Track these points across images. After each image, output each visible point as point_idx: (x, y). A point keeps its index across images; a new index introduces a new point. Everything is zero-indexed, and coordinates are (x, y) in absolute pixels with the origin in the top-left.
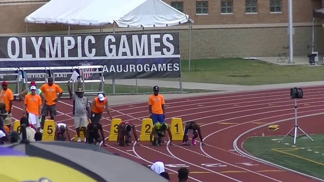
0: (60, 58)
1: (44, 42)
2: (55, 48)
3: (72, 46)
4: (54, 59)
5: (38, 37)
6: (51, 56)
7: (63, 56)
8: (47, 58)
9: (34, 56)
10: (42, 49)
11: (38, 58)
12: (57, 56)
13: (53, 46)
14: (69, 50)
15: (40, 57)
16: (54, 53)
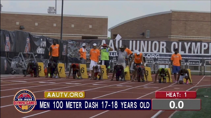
0: (199, 54)
1: (191, 45)
2: (197, 48)
3: (206, 48)
4: (196, 54)
5: (188, 42)
6: (194, 53)
7: (201, 53)
8: (192, 54)
9: (185, 52)
10: (190, 49)
11: (187, 54)
12: (197, 53)
13: (196, 48)
14: (204, 50)
15: (188, 53)
16: (196, 51)
